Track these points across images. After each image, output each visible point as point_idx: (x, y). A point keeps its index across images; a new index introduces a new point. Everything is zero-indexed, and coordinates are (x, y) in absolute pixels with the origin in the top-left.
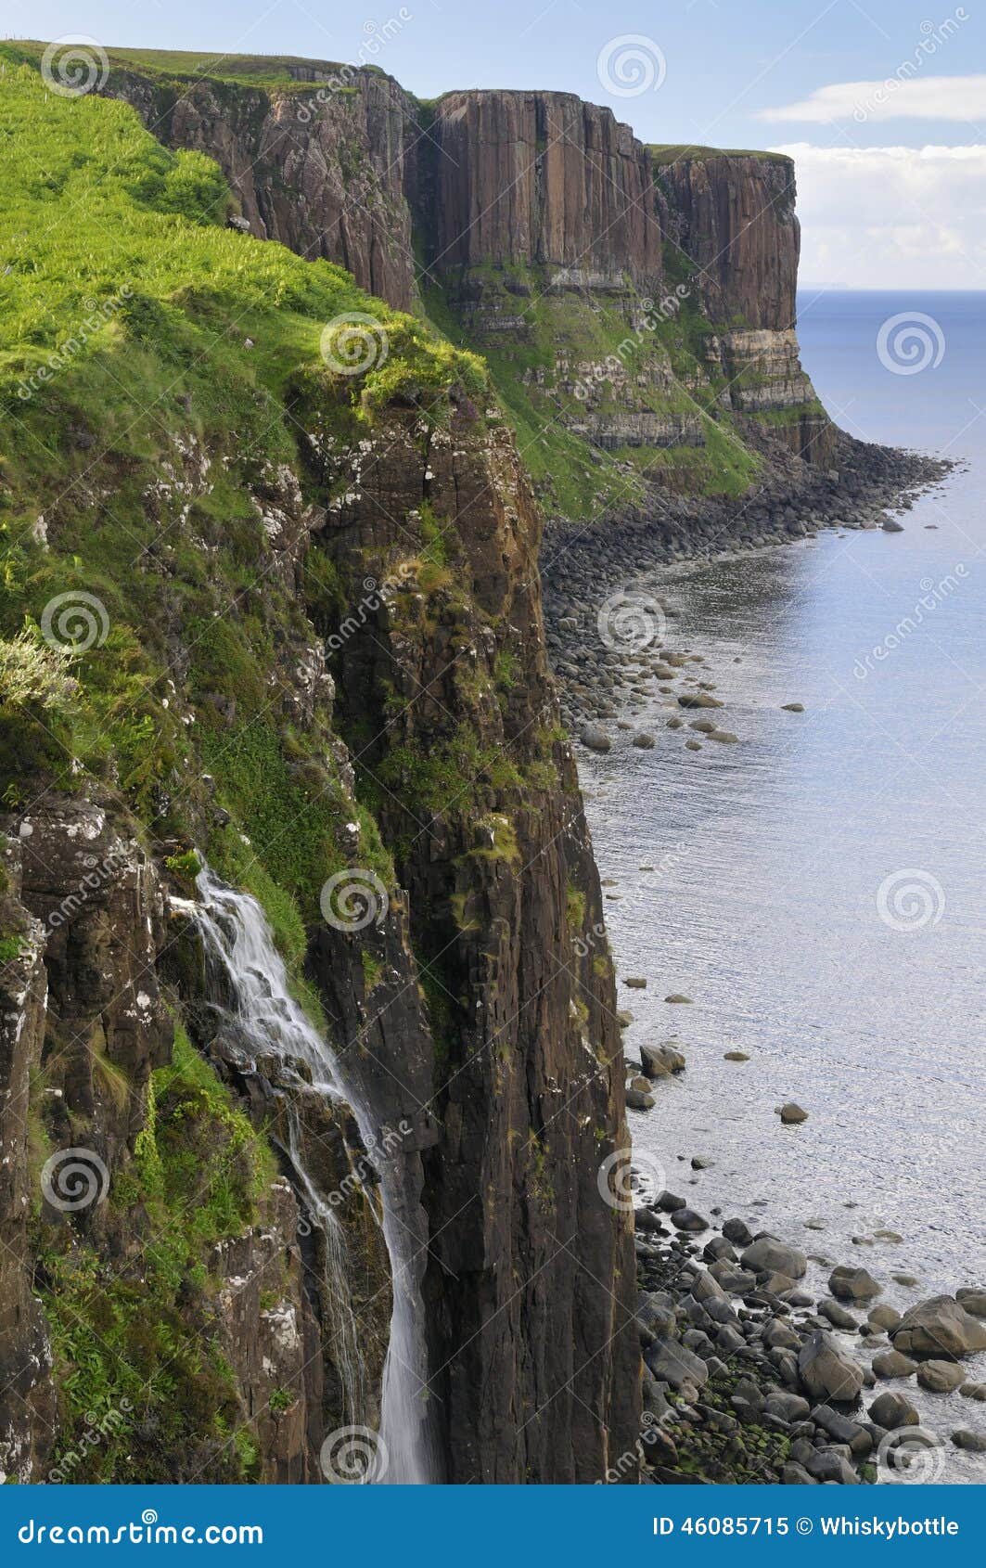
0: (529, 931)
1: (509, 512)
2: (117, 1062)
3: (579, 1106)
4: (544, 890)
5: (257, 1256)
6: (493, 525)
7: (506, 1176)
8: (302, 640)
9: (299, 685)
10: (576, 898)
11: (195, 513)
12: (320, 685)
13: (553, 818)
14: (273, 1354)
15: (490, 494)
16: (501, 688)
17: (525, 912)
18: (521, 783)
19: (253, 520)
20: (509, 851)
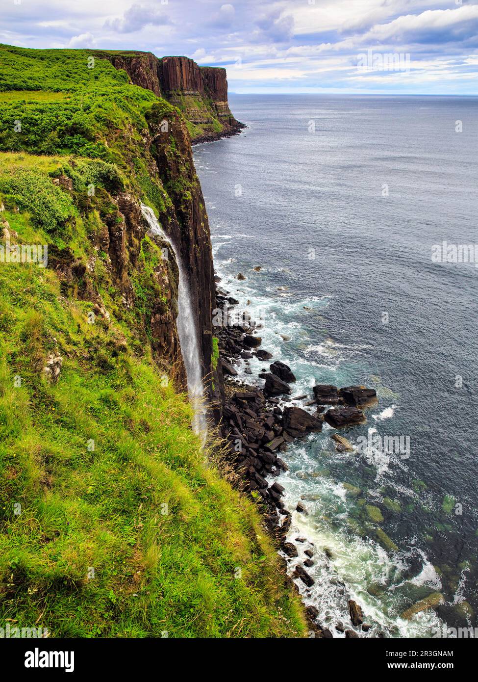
0: (194, 211)
1: (186, 136)
2: (136, 238)
3: (204, 240)
4: (196, 204)
5: (161, 269)
6: (183, 139)
7: (193, 253)
8: (152, 161)
9: (152, 169)
10: (201, 204)
11: (132, 139)
12: (156, 170)
13: (197, 191)
14: (164, 284)
15: (183, 133)
16: (187, 169)
17: (193, 208)
18: (191, 186)
19: (142, 140)
20: (190, 197)
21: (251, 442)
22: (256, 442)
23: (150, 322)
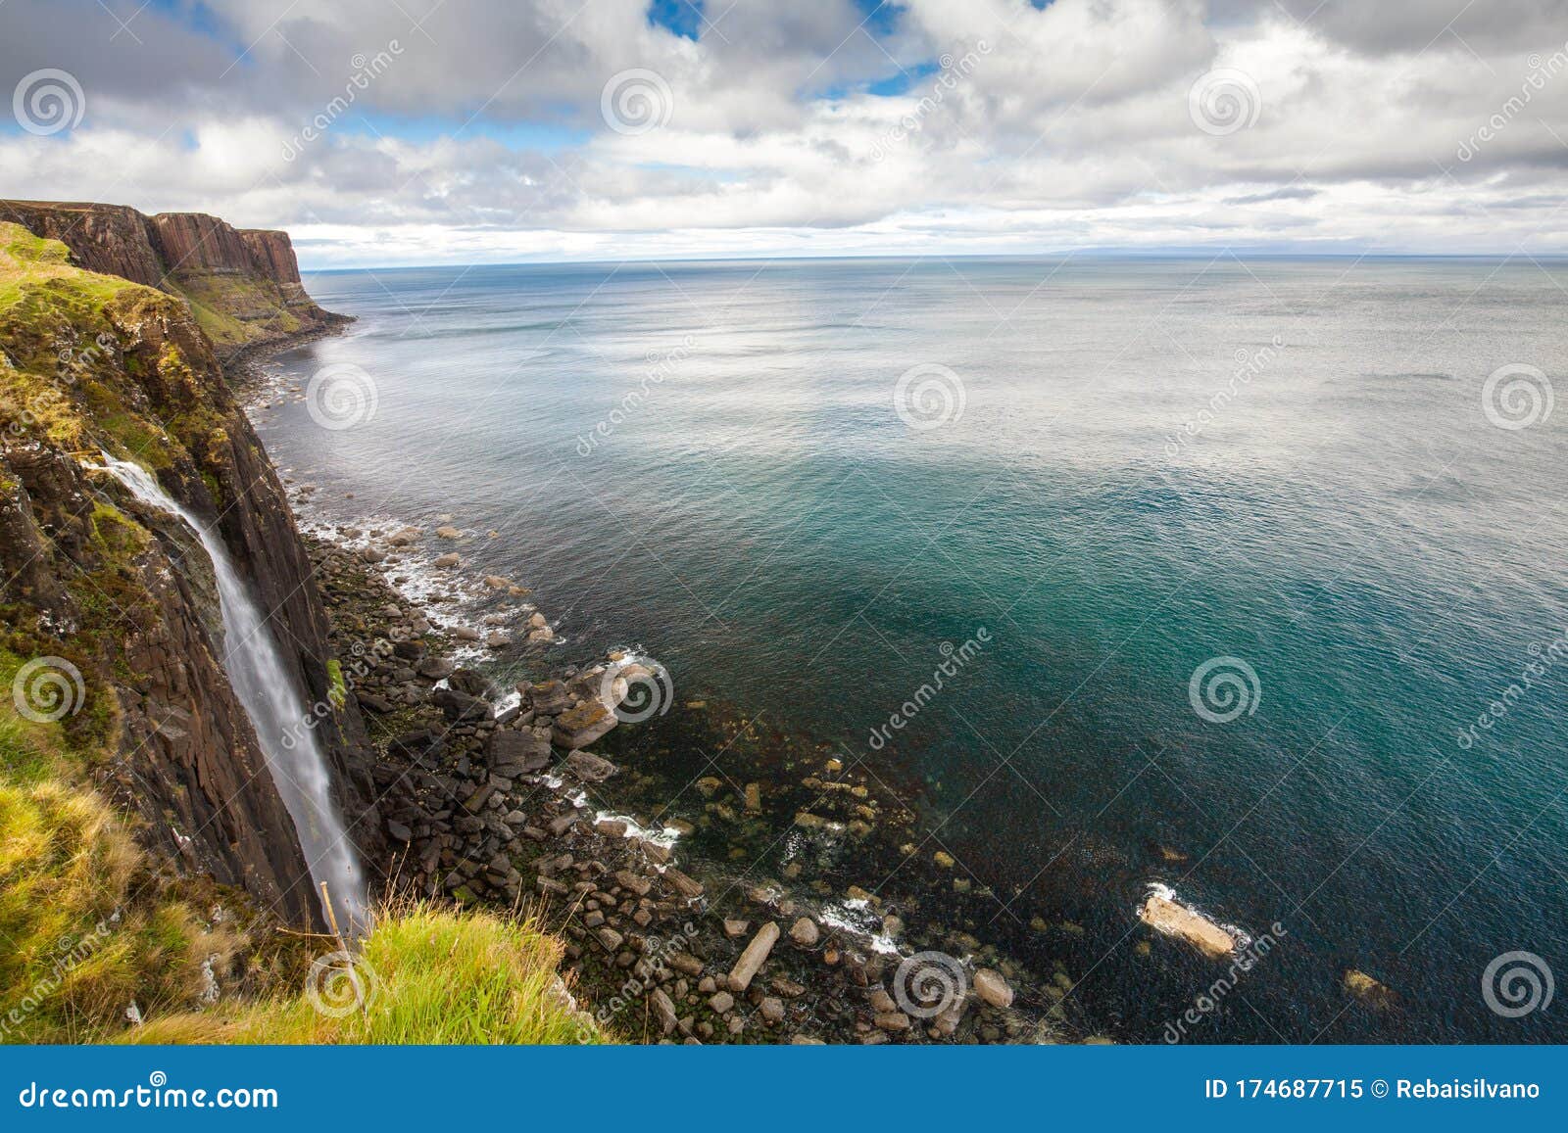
1: (198, 340)
3: (271, 503)
4: (242, 447)
6: (194, 345)
7: (251, 528)
8: (131, 386)
9: (134, 400)
10: (254, 448)
12: (142, 398)
13: (240, 427)
15: (189, 335)
16: (210, 392)
17: (236, 454)
18: (225, 418)
20: (226, 438)
21: (437, 811)
22: (445, 807)
23: (123, 649)
